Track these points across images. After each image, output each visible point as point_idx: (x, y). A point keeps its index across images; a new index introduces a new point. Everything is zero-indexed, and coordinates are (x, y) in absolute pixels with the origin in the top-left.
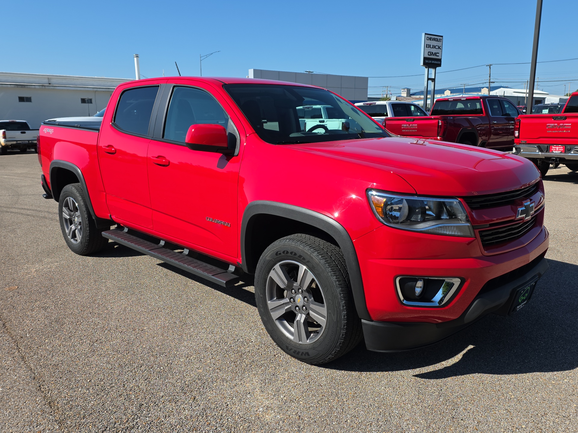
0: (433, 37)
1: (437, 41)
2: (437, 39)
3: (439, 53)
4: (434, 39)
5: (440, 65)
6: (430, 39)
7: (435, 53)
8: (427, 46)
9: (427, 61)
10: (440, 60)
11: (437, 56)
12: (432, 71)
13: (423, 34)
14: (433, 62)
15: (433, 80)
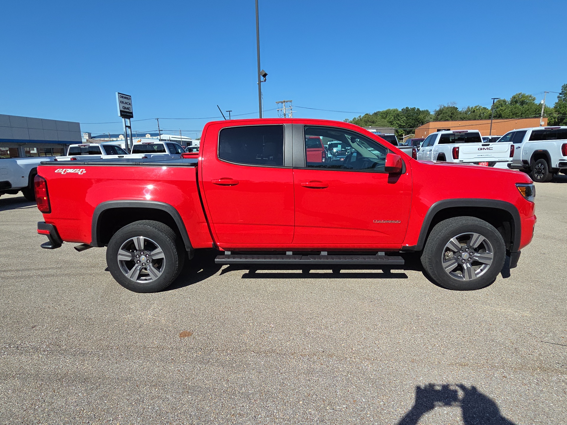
0: (124, 96)
1: (128, 99)
2: (127, 98)
3: (130, 108)
4: (125, 98)
5: (132, 117)
6: (122, 97)
7: (127, 108)
8: (121, 102)
9: (123, 113)
10: (132, 113)
11: (129, 110)
12: (127, 120)
13: (117, 93)
14: (127, 114)
15: (130, 127)
